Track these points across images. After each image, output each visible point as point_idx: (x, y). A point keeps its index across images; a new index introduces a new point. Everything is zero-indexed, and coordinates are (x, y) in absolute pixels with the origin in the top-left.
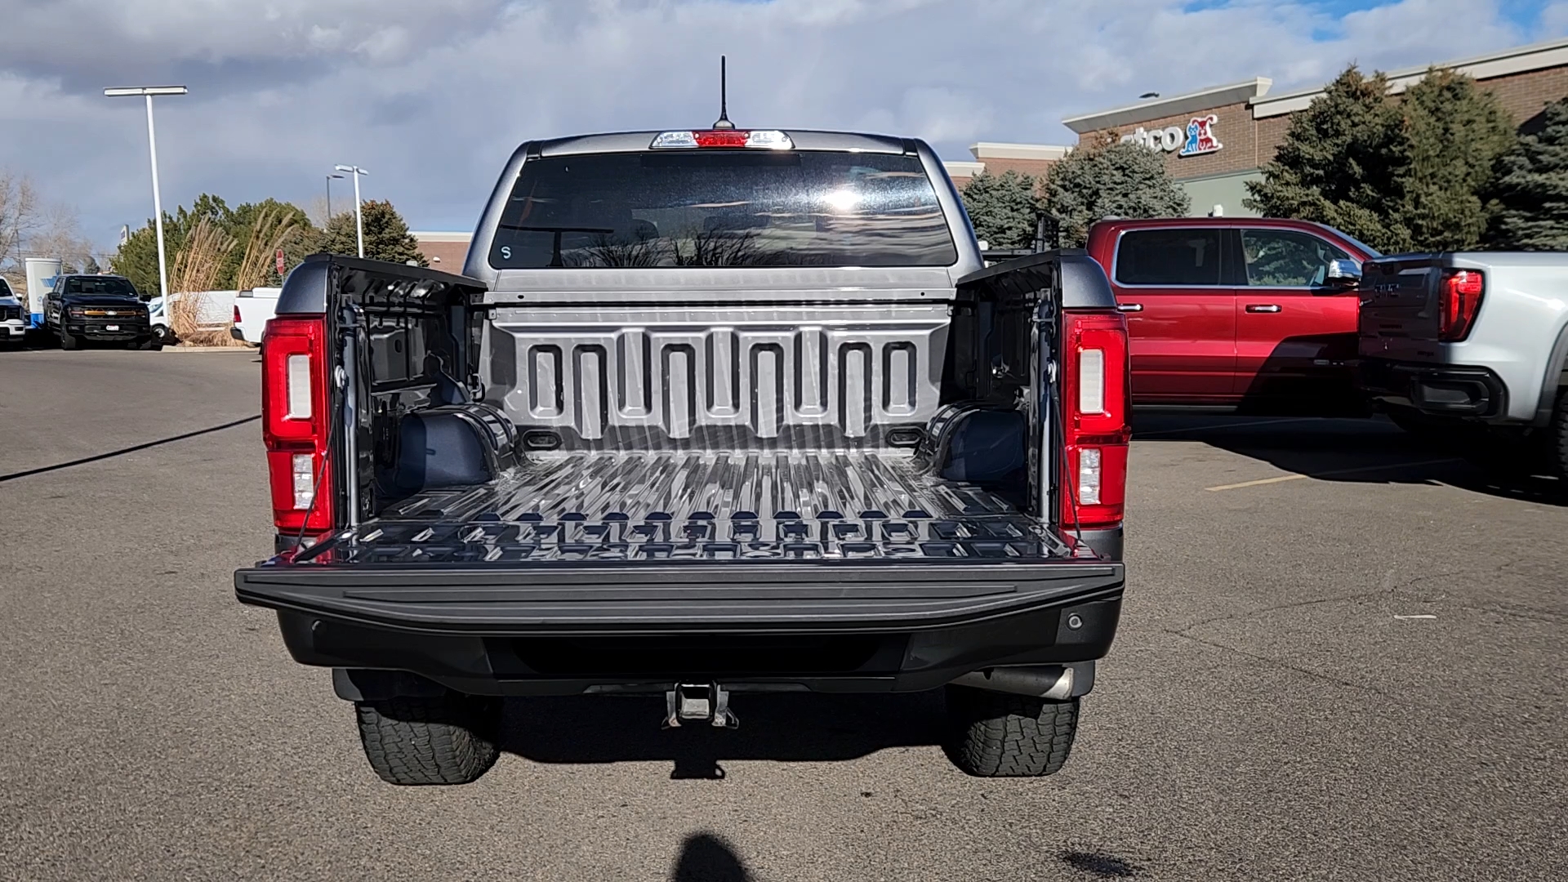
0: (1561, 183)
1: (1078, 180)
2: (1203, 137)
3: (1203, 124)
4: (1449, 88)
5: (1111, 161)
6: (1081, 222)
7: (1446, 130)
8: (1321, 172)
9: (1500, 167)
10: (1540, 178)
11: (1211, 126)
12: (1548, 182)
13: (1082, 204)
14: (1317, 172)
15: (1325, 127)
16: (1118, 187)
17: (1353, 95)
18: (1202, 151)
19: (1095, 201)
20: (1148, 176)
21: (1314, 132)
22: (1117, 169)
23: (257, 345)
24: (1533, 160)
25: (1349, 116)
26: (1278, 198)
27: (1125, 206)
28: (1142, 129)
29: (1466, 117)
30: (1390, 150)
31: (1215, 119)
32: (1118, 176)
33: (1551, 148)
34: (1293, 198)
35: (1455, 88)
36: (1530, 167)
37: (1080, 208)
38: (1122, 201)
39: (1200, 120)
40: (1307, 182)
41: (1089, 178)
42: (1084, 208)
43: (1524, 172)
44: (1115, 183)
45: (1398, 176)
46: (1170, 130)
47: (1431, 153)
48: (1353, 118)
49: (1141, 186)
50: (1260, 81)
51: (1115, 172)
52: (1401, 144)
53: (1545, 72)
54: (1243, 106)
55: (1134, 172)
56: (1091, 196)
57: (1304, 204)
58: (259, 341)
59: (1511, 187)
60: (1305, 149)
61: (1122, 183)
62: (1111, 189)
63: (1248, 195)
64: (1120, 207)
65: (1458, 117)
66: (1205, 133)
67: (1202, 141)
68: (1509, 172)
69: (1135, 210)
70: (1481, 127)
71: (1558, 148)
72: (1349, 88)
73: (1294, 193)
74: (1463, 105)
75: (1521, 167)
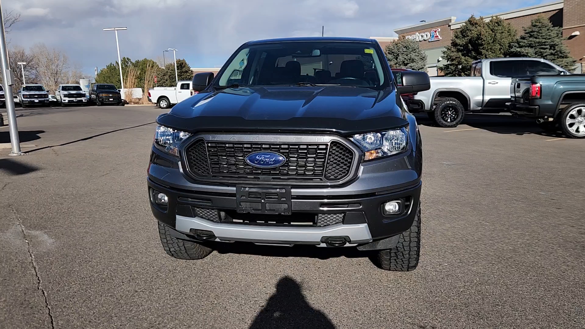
0: (524, 51)
1: (393, 51)
2: (436, 35)
3: (436, 31)
4: (497, 23)
5: (402, 45)
6: (393, 64)
7: (495, 35)
8: (462, 48)
9: (510, 47)
10: (519, 50)
11: (438, 32)
12: (521, 51)
13: (394, 58)
14: (461, 48)
15: (464, 34)
16: (405, 53)
17: (472, 25)
18: (436, 40)
19: (398, 57)
20: (414, 49)
21: (461, 36)
22: (404, 47)
23: (155, 103)
24: (519, 44)
25: (471, 31)
26: (449, 56)
27: (407, 59)
28: (417, 33)
29: (501, 31)
30: (478, 42)
31: (439, 30)
32: (405, 49)
33: (523, 41)
34: (453, 56)
35: (499, 23)
36: (518, 46)
37: (393, 59)
38: (406, 57)
39: (435, 30)
40: (459, 50)
41: (395, 50)
42: (395, 59)
43: (516, 48)
44: (404, 51)
45: (481, 49)
46: (426, 33)
47: (490, 42)
48: (472, 31)
49: (412, 52)
50: (452, 18)
51: (404, 48)
52: (481, 40)
53: (536, 15)
54: (447, 25)
55: (409, 48)
56: (397, 56)
57: (457, 58)
58: (156, 102)
59: (512, 52)
60: (458, 41)
61: (406, 51)
62: (402, 53)
63: (443, 55)
64: (405, 59)
65: (499, 32)
66: (436, 34)
67: (435, 37)
68: (512, 48)
69: (410, 60)
70: (506, 34)
71: (525, 41)
72: (472, 22)
73: (454, 55)
74: (500, 28)
75: (515, 46)
